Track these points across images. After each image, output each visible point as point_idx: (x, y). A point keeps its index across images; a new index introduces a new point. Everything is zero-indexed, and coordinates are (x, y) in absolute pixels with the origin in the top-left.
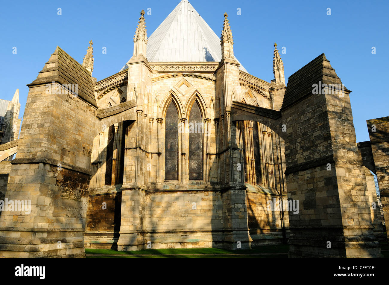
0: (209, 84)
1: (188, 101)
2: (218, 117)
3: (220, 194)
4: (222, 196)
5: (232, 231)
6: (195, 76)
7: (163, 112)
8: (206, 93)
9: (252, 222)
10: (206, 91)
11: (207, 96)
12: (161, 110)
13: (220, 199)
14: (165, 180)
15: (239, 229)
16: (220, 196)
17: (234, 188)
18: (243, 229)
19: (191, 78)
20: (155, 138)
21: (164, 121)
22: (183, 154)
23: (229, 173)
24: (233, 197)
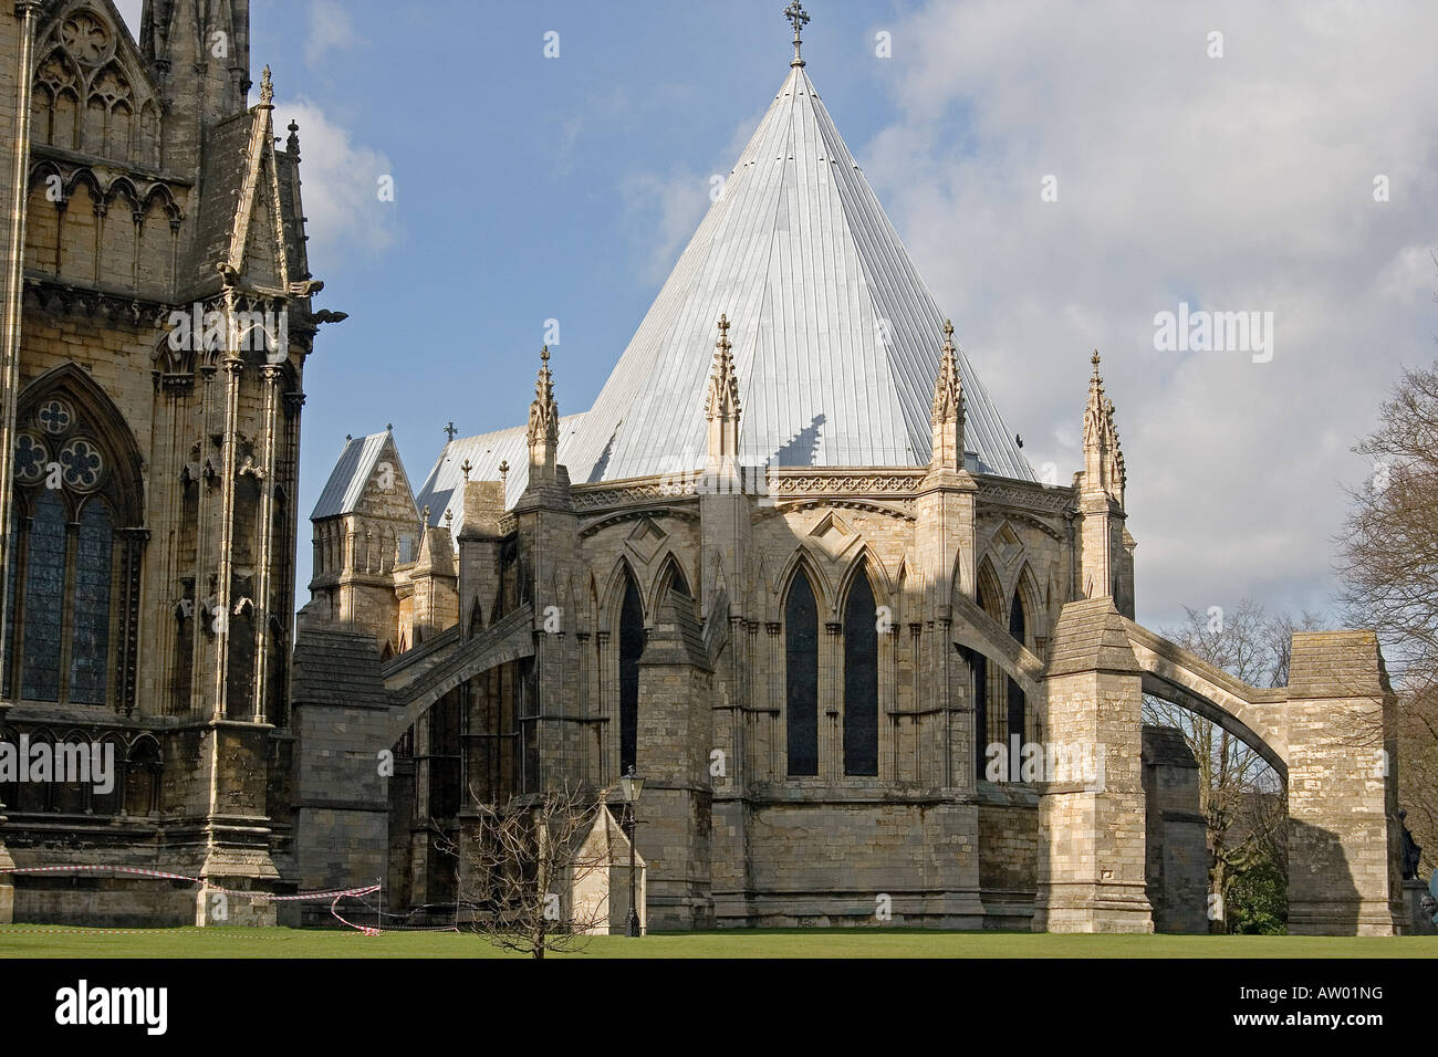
0: (898, 529)
1: (845, 577)
2: (918, 621)
3: (919, 810)
4: (922, 816)
5: (943, 892)
6: (862, 507)
7: (781, 604)
8: (890, 552)
9: (992, 874)
10: (890, 548)
11: (892, 563)
12: (775, 601)
13: (919, 822)
14: (789, 774)
15: (958, 889)
16: (918, 816)
17: (952, 802)
18: (966, 890)
19: (853, 512)
20: (763, 671)
21: (783, 627)
22: (833, 715)
23: (941, 764)
24: (949, 821)
